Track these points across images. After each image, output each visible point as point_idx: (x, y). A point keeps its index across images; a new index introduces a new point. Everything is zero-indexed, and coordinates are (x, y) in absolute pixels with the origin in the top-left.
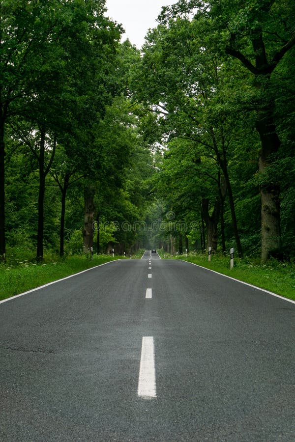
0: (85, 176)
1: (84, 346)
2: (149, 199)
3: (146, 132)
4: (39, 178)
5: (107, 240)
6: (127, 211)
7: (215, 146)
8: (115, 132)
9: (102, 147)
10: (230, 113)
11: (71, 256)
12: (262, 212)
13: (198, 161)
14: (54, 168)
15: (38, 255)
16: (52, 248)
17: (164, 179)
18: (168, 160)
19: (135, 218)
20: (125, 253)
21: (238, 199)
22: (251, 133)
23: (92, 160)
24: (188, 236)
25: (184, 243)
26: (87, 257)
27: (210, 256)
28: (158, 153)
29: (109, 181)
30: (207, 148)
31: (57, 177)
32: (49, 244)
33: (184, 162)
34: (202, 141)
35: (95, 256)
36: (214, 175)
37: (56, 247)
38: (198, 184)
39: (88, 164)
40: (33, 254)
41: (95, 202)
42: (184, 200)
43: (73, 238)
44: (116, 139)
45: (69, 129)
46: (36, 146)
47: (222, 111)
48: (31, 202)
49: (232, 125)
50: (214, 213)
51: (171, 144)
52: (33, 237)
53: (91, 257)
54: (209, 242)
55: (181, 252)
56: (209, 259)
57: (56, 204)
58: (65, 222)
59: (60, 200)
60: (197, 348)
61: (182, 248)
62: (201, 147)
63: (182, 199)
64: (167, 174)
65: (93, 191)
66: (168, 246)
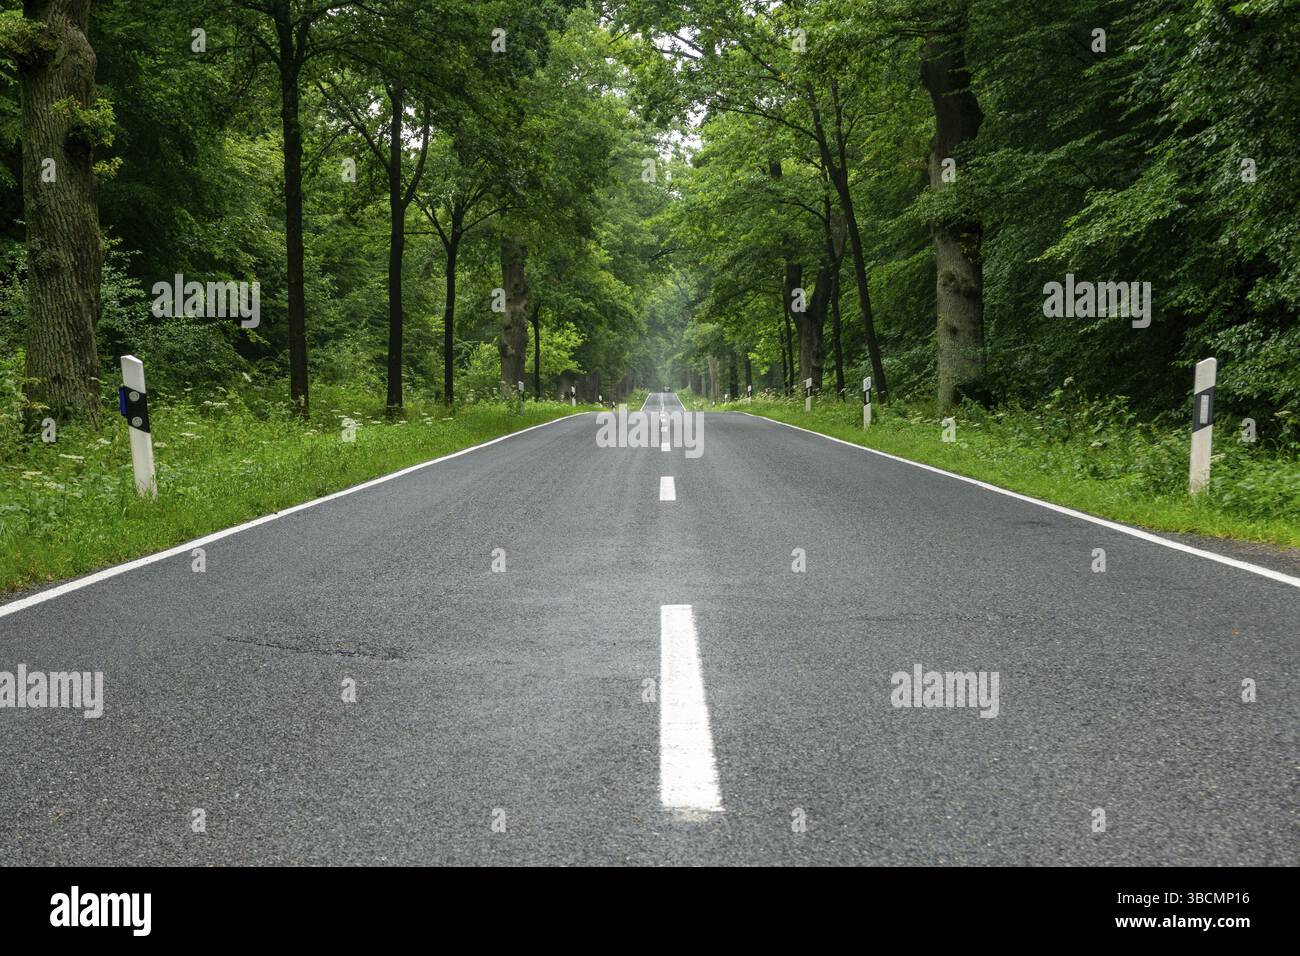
0: (503, 210)
1: (491, 636)
2: (657, 270)
3: (650, 97)
4: (390, 215)
5: (559, 366)
6: (606, 296)
7: (819, 129)
8: (573, 102)
9: (543, 137)
10: (858, 43)
11: (474, 406)
12: (939, 289)
13: (776, 171)
14: (426, 190)
15: (390, 401)
16: (426, 387)
17: (695, 214)
18: (702, 170)
19: (624, 312)
20: (600, 397)
21: (873, 262)
22: (907, 97)
23: (517, 168)
24: (752, 356)
25: (742, 374)
26: (511, 407)
27: (808, 400)
28: (679, 157)
29: (561, 222)
30: (800, 136)
31: (434, 212)
32: (419, 378)
33: (742, 175)
34: (787, 119)
35: (530, 404)
36: (816, 205)
37: (435, 383)
38: (776, 226)
39: (509, 179)
40: (378, 401)
41: (529, 275)
42: (743, 268)
43: (477, 363)
44: (576, 117)
45: (458, 90)
46: (381, 135)
47: (839, 38)
48: (372, 276)
49: (862, 75)
50: (814, 299)
51: (711, 129)
52: (379, 360)
53: (519, 406)
54: (803, 367)
55: (735, 393)
56: (808, 407)
57: (434, 282)
58: (456, 324)
59: (444, 271)
60: (823, 639)
61: (736, 385)
62: (785, 136)
63: (737, 266)
64: (702, 203)
65: (524, 248)
66: (704, 382)
